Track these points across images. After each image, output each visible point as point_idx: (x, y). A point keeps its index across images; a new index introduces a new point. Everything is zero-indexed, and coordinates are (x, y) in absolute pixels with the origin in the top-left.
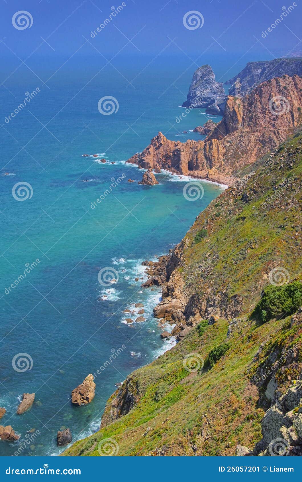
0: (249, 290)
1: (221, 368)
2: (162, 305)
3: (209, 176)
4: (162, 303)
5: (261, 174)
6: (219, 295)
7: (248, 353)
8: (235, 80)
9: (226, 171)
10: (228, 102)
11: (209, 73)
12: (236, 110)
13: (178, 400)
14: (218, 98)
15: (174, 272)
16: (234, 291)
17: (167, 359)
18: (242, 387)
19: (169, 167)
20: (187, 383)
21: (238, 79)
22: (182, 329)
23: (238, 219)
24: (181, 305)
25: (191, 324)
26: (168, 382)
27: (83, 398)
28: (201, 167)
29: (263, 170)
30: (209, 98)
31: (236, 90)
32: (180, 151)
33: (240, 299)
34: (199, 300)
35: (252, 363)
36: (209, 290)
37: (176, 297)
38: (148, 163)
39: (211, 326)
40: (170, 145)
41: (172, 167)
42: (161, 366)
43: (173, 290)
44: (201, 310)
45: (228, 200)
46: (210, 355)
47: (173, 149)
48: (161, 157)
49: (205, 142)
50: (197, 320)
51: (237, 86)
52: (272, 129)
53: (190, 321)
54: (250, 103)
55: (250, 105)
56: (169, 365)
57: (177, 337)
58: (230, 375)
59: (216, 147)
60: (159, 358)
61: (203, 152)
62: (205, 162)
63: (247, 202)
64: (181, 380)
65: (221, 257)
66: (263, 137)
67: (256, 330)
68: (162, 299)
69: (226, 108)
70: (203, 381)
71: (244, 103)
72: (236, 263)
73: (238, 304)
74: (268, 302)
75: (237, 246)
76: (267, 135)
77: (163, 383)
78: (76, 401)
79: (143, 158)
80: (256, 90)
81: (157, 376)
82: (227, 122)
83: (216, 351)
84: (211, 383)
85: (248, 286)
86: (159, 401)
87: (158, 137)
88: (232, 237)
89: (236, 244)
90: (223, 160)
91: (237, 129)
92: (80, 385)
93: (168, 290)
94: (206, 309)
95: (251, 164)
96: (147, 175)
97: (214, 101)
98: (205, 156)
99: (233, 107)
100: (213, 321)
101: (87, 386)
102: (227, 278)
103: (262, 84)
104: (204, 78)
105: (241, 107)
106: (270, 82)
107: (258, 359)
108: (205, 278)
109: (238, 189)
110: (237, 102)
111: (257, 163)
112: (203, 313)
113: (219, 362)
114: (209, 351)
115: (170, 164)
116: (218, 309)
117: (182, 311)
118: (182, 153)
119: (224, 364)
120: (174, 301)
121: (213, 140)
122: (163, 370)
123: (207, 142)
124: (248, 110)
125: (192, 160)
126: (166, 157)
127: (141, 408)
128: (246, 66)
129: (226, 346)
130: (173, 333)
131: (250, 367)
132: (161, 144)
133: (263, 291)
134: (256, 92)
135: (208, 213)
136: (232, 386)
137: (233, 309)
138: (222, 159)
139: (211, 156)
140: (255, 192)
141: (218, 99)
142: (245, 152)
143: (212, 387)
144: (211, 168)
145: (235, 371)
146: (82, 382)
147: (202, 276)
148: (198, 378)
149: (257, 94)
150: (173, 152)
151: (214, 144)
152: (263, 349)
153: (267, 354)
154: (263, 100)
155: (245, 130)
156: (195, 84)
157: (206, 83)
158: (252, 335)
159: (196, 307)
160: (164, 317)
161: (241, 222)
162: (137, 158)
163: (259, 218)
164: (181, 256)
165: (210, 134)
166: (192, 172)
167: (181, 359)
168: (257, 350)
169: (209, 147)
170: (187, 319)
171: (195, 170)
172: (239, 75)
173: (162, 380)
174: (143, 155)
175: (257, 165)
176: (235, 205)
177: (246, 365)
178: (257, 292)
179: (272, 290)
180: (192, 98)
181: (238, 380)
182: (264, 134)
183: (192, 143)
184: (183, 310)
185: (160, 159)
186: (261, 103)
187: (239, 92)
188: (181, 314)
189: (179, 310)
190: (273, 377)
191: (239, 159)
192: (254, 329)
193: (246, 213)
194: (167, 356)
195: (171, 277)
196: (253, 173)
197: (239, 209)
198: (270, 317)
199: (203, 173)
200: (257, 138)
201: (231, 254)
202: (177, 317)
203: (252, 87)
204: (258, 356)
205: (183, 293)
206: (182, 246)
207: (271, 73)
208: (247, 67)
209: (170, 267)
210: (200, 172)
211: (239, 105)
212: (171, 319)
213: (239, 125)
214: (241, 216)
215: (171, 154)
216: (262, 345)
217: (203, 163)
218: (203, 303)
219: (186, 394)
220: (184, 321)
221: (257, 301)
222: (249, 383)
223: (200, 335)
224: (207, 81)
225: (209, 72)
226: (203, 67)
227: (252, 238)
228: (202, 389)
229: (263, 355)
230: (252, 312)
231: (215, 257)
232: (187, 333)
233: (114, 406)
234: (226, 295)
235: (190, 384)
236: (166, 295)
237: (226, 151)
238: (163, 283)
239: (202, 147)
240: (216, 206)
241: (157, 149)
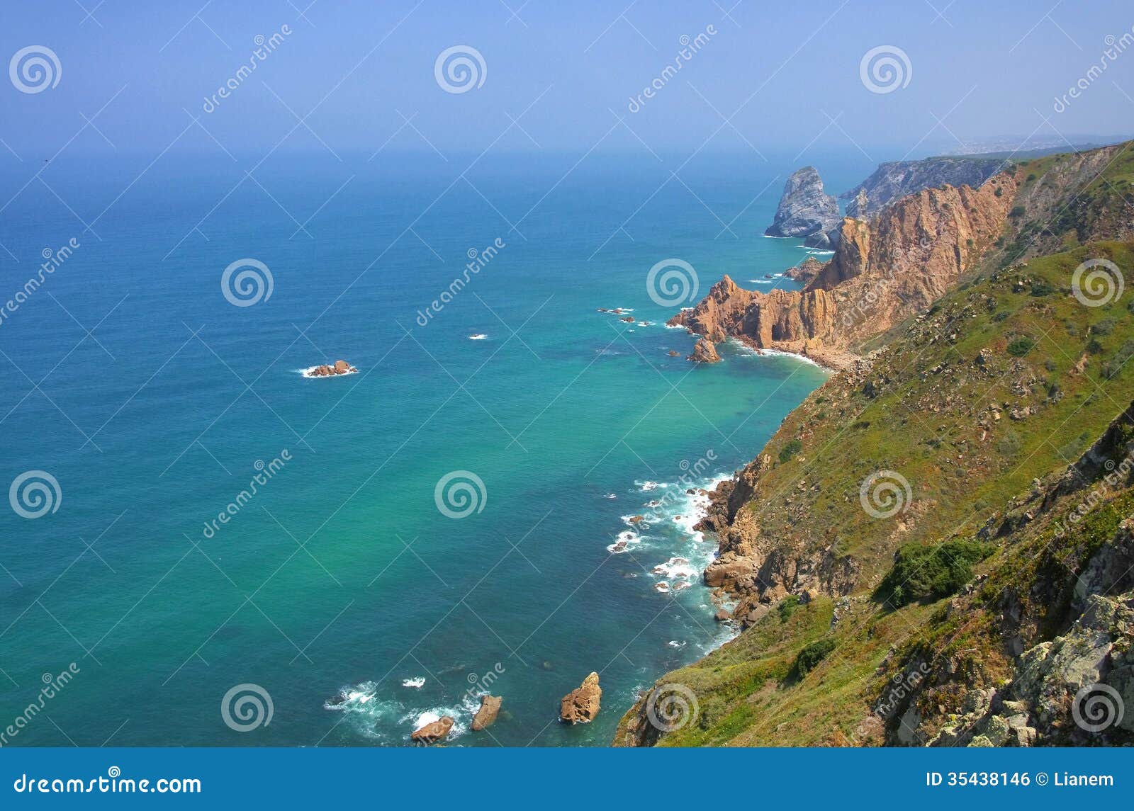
0: (871, 549)
1: (818, 680)
2: (719, 564)
3: (807, 350)
4: (718, 562)
5: (899, 351)
6: (818, 554)
7: (869, 659)
8: (857, 192)
9: (837, 343)
10: (845, 228)
11: (814, 179)
12: (858, 241)
13: (741, 730)
14: (827, 221)
15: (741, 510)
16: (845, 549)
17: (725, 658)
18: (856, 718)
19: (739, 333)
20: (757, 703)
21: (863, 190)
22: (752, 607)
23: (856, 426)
24: (751, 568)
25: (766, 601)
26: (725, 698)
27: (579, 712)
28: (794, 336)
29: (902, 344)
30: (812, 221)
31: (859, 209)
32: (759, 307)
33: (856, 564)
34: (783, 560)
35: (875, 676)
36: (802, 544)
37: (743, 552)
38: (704, 326)
39: (802, 607)
40: (740, 296)
41: (744, 333)
42: (714, 669)
43: (739, 541)
44: (785, 578)
45: (840, 393)
46: (799, 657)
47: (747, 303)
48: (726, 317)
49: (802, 294)
50: (779, 594)
51: (861, 202)
52: (921, 275)
53: (767, 595)
54: (882, 231)
55: (883, 233)
56: (727, 669)
57: (744, 621)
58: (835, 694)
59: (820, 302)
60: (711, 654)
61: (797, 309)
62: (802, 327)
63: (872, 397)
64: (748, 696)
65: (824, 489)
66: (905, 288)
67: (883, 619)
68: (718, 555)
69: (840, 239)
70: (787, 701)
71: (871, 230)
72: (850, 501)
73: (853, 571)
74: (905, 572)
75: (853, 472)
76: (911, 285)
77: (715, 699)
78: (568, 716)
79: (696, 317)
80: (894, 209)
81: (707, 685)
82: (842, 262)
83: (810, 650)
84: (802, 707)
85: (870, 542)
86: (708, 728)
87: (723, 285)
88: (843, 456)
89: (851, 469)
90: (834, 325)
91: (858, 273)
92: (576, 690)
93: (730, 540)
94: (796, 577)
95: (882, 332)
96: (702, 345)
97: (819, 226)
98: (802, 317)
99: (853, 237)
100: (807, 597)
101: (587, 692)
102: (833, 525)
103: (904, 199)
104: (803, 189)
105: (867, 237)
106: (918, 195)
107: (885, 671)
108: (794, 523)
109: (857, 374)
110: (859, 228)
111: (893, 332)
112: (789, 583)
113: (816, 670)
114: (799, 650)
115: (740, 328)
116: (817, 578)
117: (752, 578)
118: (762, 311)
119: (824, 675)
120: (740, 559)
121: (816, 291)
122: (717, 676)
123: (806, 294)
124: (879, 242)
125: (779, 324)
126: (735, 316)
127: (678, 739)
128: (878, 168)
129: (828, 643)
130: (737, 614)
131: (872, 684)
132: (728, 296)
133: (898, 552)
134: (893, 213)
135: (803, 412)
136: (839, 715)
137: (843, 580)
138: (831, 322)
139: (813, 316)
140: (887, 381)
141: (828, 223)
142: (871, 312)
143: (802, 712)
144: (811, 336)
145: (844, 688)
146: (579, 686)
147: (790, 520)
148: (777, 695)
149: (895, 217)
150: (748, 309)
151: (817, 297)
152: (894, 653)
153: (903, 663)
154: (905, 226)
155: (872, 276)
156: (789, 198)
157: (807, 197)
158: (875, 628)
159: (778, 572)
160: (722, 586)
161: (861, 431)
162: (686, 317)
163: (894, 427)
164: (754, 484)
165: (811, 281)
166: (778, 343)
167: (748, 660)
168: (885, 655)
169: (810, 302)
170: (761, 591)
171: (784, 340)
172: (865, 184)
173: (715, 694)
174: (697, 312)
175: (892, 335)
176: (851, 401)
177: (863, 680)
178: (886, 553)
179: (914, 552)
180: (783, 220)
181: (848, 705)
182: (906, 283)
183: (779, 295)
184: (755, 576)
185: (725, 319)
186: (901, 231)
187: (864, 212)
188: (751, 582)
189: (748, 576)
190: (912, 705)
191: (859, 323)
192: (880, 618)
193: (872, 417)
194: (724, 652)
195: (736, 517)
196: (885, 348)
197: (858, 409)
198: (908, 598)
199: (798, 345)
200: (893, 290)
201: (842, 485)
202: (744, 587)
203: (887, 204)
204: (885, 667)
205: (755, 547)
206: (756, 466)
207: (922, 181)
208: (879, 170)
209: (734, 501)
210: (792, 344)
211: (863, 234)
212: (734, 590)
213: (863, 267)
214: (861, 420)
215: (744, 312)
216: (895, 647)
217: (798, 328)
218: (790, 565)
219: (755, 722)
220: (756, 594)
221: (885, 568)
222: (868, 711)
223: (784, 622)
224: (809, 194)
225: (813, 177)
226: (804, 170)
227: (880, 460)
228: (784, 715)
229: (895, 665)
230: (877, 587)
231: (813, 488)
232: (761, 616)
233: (631, 731)
234: (831, 555)
235: (762, 705)
236: (725, 548)
237: (839, 309)
238: (722, 527)
239: (798, 303)
240: (818, 402)
241: (719, 302)
